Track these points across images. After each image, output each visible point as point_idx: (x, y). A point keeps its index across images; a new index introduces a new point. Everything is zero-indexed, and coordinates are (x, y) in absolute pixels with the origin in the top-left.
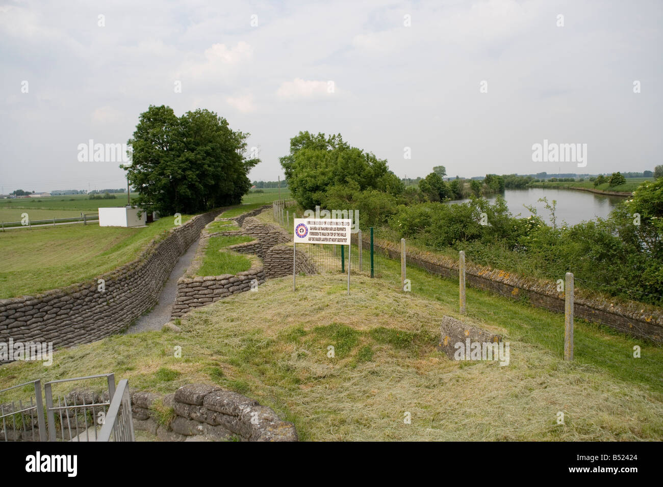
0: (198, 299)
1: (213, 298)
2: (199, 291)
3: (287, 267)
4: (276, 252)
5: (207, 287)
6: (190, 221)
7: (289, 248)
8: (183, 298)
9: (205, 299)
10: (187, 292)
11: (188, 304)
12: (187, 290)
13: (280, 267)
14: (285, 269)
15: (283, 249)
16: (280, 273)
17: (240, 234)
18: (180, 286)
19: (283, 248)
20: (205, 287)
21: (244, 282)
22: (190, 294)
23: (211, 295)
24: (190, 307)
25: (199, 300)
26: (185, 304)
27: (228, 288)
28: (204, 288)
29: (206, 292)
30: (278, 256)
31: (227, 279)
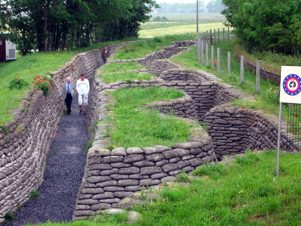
0: (117, 180)
1: (139, 179)
2: (119, 168)
3: (236, 138)
4: (219, 114)
5: (131, 164)
6: (69, 63)
7: (240, 109)
8: (95, 177)
9: (128, 181)
10: (101, 170)
11: (103, 187)
12: (102, 166)
13: (224, 137)
14: (234, 141)
15: (230, 112)
16: (224, 147)
17: (157, 85)
18: (92, 161)
19: (230, 110)
20: (128, 163)
21: (184, 158)
22: (107, 172)
23: (136, 176)
24: (105, 191)
25: (120, 182)
26: (98, 187)
27: (161, 166)
28: (127, 165)
29: (129, 170)
30: (221, 121)
31: (161, 153)
